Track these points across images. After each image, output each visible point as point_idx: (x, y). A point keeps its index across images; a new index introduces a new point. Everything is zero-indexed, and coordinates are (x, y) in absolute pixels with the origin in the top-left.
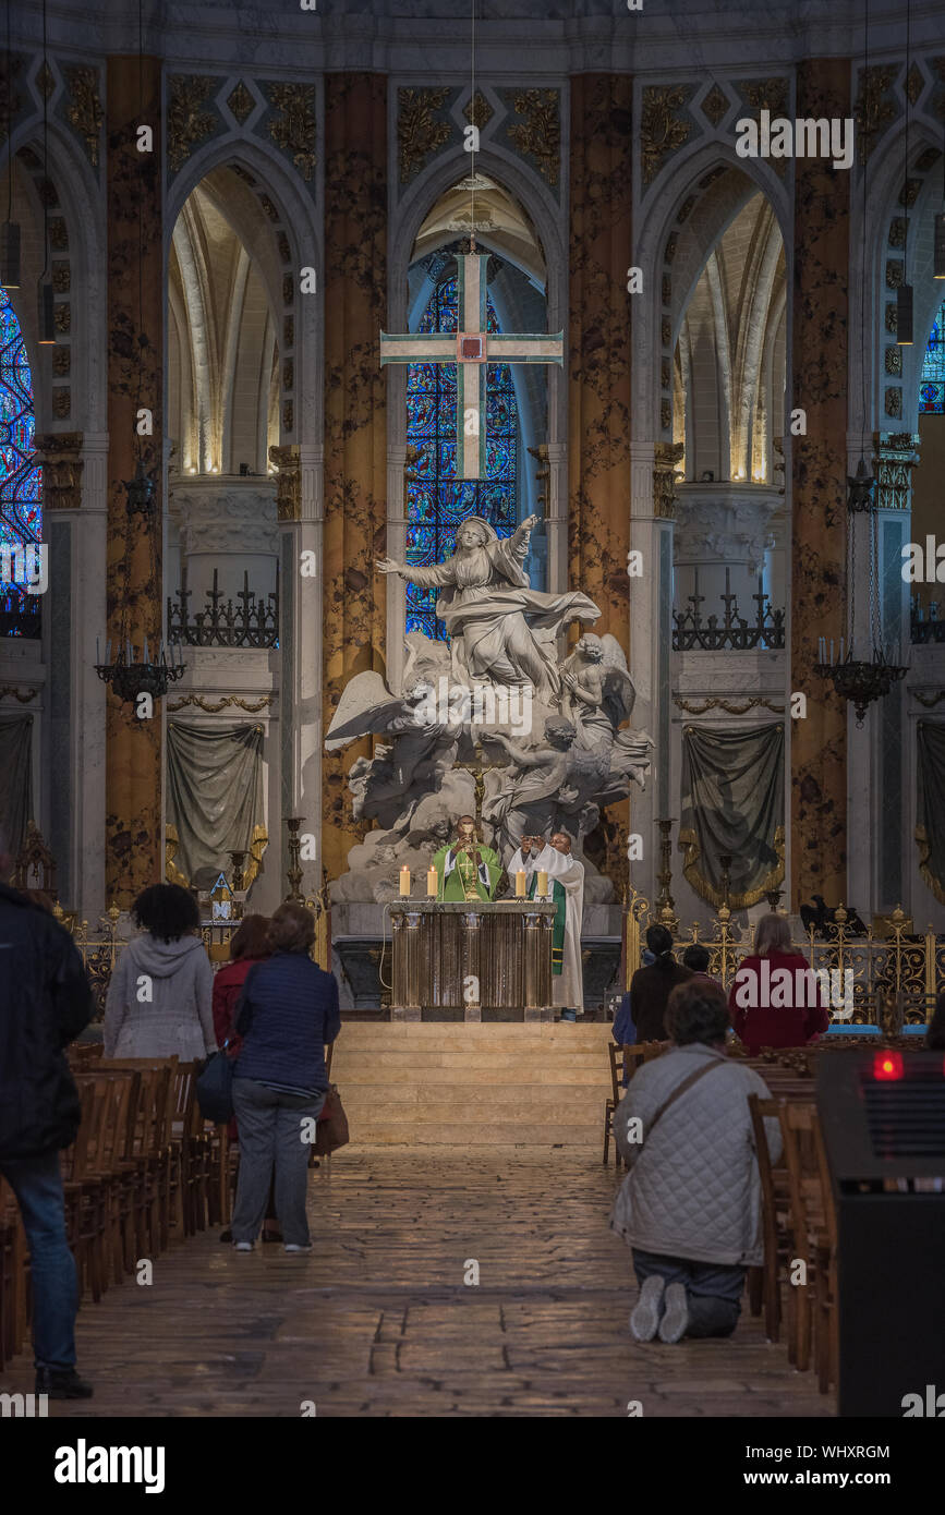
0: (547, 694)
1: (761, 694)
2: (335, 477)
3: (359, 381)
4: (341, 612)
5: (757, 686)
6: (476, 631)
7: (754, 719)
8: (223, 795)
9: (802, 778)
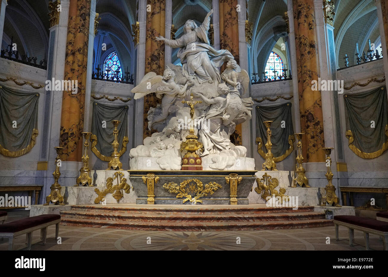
1: (281, 95)
2: (149, 29)
4: (150, 68)
5: (280, 92)
6: (191, 57)
7: (279, 102)
9: (307, 114)
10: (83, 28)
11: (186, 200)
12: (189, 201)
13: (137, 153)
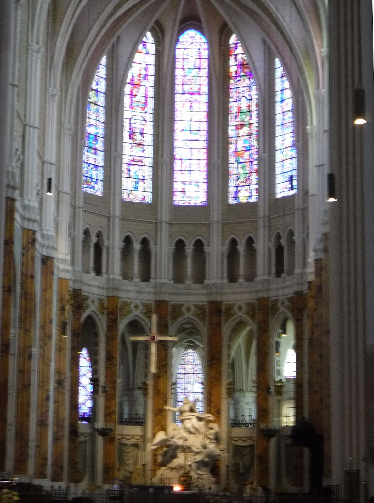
0: (201, 437)
4: (157, 418)
5: (249, 435)
6: (186, 422)
7: (248, 443)
8: (130, 459)
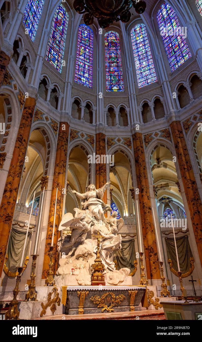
1: (128, 234)
2: (55, 182)
3: (62, 166)
5: (128, 232)
6: (92, 207)
7: (127, 238)
8: (21, 247)
9: (150, 248)
10: (20, 174)
11: (104, 309)
12: (106, 310)
13: (63, 271)
